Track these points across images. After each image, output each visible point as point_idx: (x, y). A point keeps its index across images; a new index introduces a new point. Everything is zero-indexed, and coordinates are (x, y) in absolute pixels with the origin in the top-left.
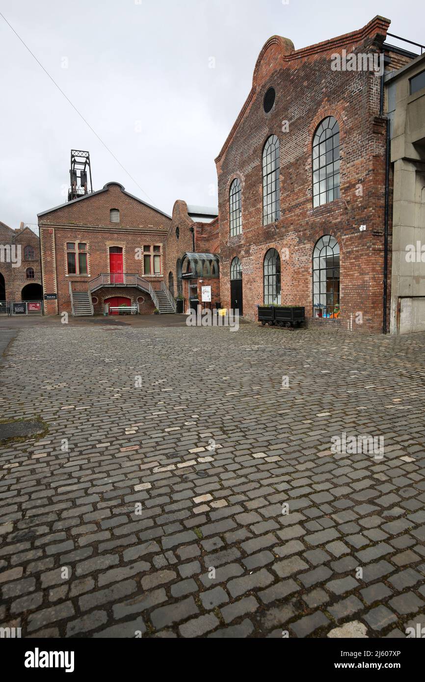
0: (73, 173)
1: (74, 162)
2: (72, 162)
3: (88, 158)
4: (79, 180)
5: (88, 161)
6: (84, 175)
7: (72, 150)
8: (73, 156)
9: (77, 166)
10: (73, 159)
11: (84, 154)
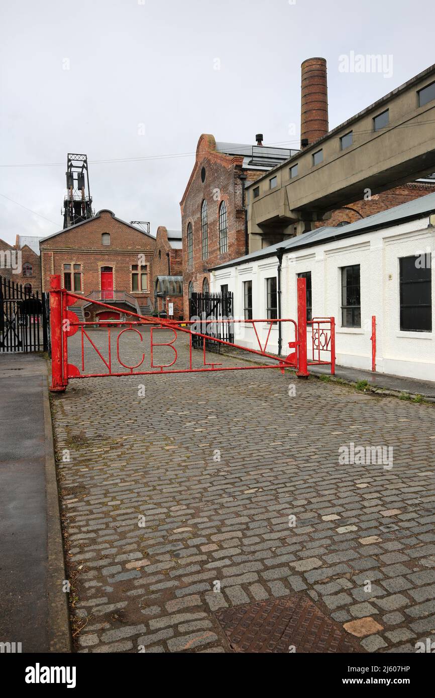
0: (70, 176)
1: (70, 166)
3: (85, 161)
5: (85, 165)
6: (81, 178)
7: (68, 154)
8: (69, 160)
9: (73, 169)
10: (70, 163)
11: (81, 158)
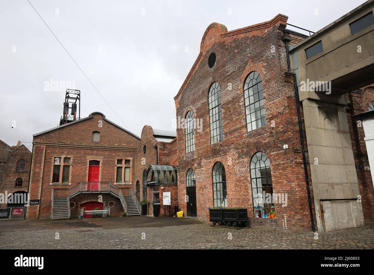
0: (66, 105)
1: (68, 97)
2: (66, 97)
3: (79, 95)
4: (70, 110)
5: (79, 97)
6: (74, 107)
7: (67, 89)
8: (67, 93)
9: (69, 100)
10: (67, 95)
11: (76, 92)
